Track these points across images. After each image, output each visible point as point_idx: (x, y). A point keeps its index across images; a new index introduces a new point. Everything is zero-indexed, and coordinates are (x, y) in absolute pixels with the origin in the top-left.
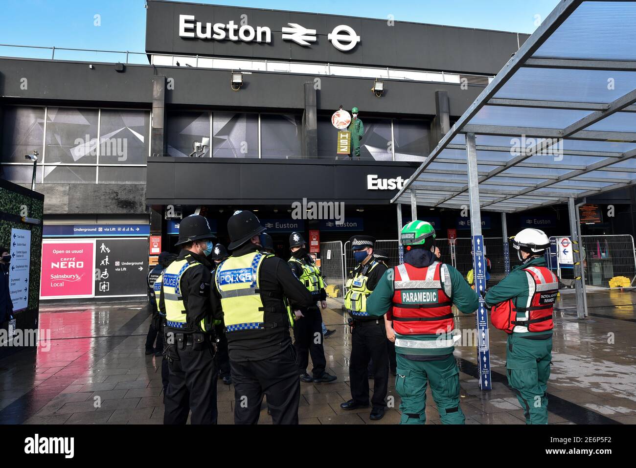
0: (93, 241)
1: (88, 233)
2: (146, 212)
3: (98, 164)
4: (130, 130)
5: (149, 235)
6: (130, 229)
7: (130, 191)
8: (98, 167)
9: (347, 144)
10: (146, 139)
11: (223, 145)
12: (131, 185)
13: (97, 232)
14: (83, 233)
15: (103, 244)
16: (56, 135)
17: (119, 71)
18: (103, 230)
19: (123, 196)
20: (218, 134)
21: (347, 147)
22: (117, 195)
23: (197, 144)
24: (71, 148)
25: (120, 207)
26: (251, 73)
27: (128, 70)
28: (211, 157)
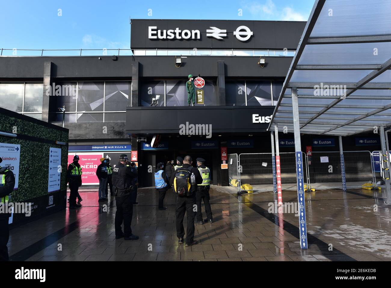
0: (102, 154)
1: (99, 149)
2: (129, 138)
3: (104, 112)
4: (121, 92)
5: (131, 150)
6: (121, 147)
7: (120, 126)
8: (104, 113)
9: (202, 97)
10: (129, 97)
11: (172, 99)
12: (121, 123)
13: (104, 149)
14: (97, 149)
15: (107, 155)
16: (82, 96)
17: (114, 60)
18: (107, 147)
19: (117, 129)
20: (169, 93)
21: (202, 99)
22: (114, 128)
23: (154, 99)
24: (90, 103)
25: (115, 135)
26: (187, 57)
27: (119, 59)
28: (165, 106)
